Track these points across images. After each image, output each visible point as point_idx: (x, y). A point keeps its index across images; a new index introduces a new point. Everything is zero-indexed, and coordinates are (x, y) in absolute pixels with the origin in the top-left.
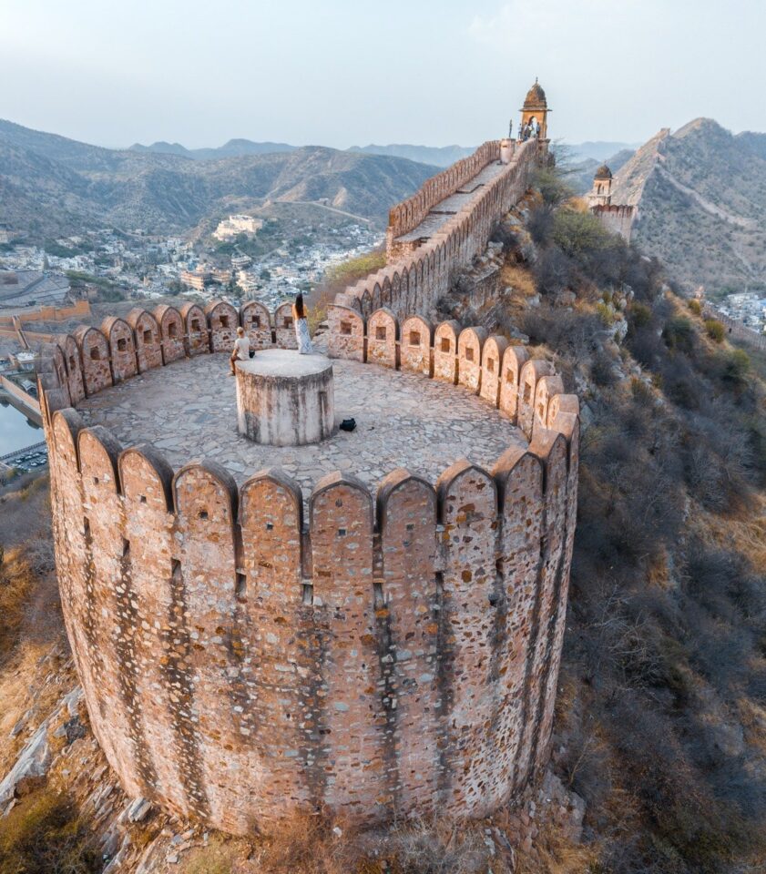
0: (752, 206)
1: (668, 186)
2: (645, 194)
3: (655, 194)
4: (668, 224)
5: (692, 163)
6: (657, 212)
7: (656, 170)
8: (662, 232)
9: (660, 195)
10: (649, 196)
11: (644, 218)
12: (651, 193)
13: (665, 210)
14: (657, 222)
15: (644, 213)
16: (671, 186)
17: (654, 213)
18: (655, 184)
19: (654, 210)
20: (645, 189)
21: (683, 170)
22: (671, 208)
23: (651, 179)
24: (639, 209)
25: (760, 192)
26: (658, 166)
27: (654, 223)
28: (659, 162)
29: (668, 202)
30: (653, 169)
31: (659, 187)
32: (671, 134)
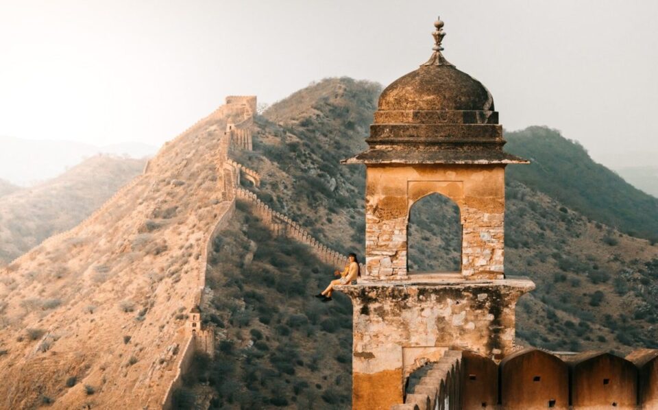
0: (552, 316)
1: (288, 253)
2: (217, 273)
3: (249, 276)
4: (313, 368)
5: (343, 193)
6: (265, 330)
7: (240, 206)
8: (297, 391)
9: (268, 281)
10: (232, 282)
11: (225, 347)
12: (237, 272)
13: (294, 323)
14: (274, 360)
15: (222, 334)
16: (299, 253)
17: (257, 335)
18: (247, 248)
19: (257, 325)
20: (212, 261)
21: (322, 211)
22: (313, 318)
23: (225, 233)
24: (204, 323)
25: (564, 279)
26: (244, 195)
27: (265, 364)
28: (245, 184)
29: (299, 301)
30: (229, 204)
31: (257, 256)
32: (260, 112)
